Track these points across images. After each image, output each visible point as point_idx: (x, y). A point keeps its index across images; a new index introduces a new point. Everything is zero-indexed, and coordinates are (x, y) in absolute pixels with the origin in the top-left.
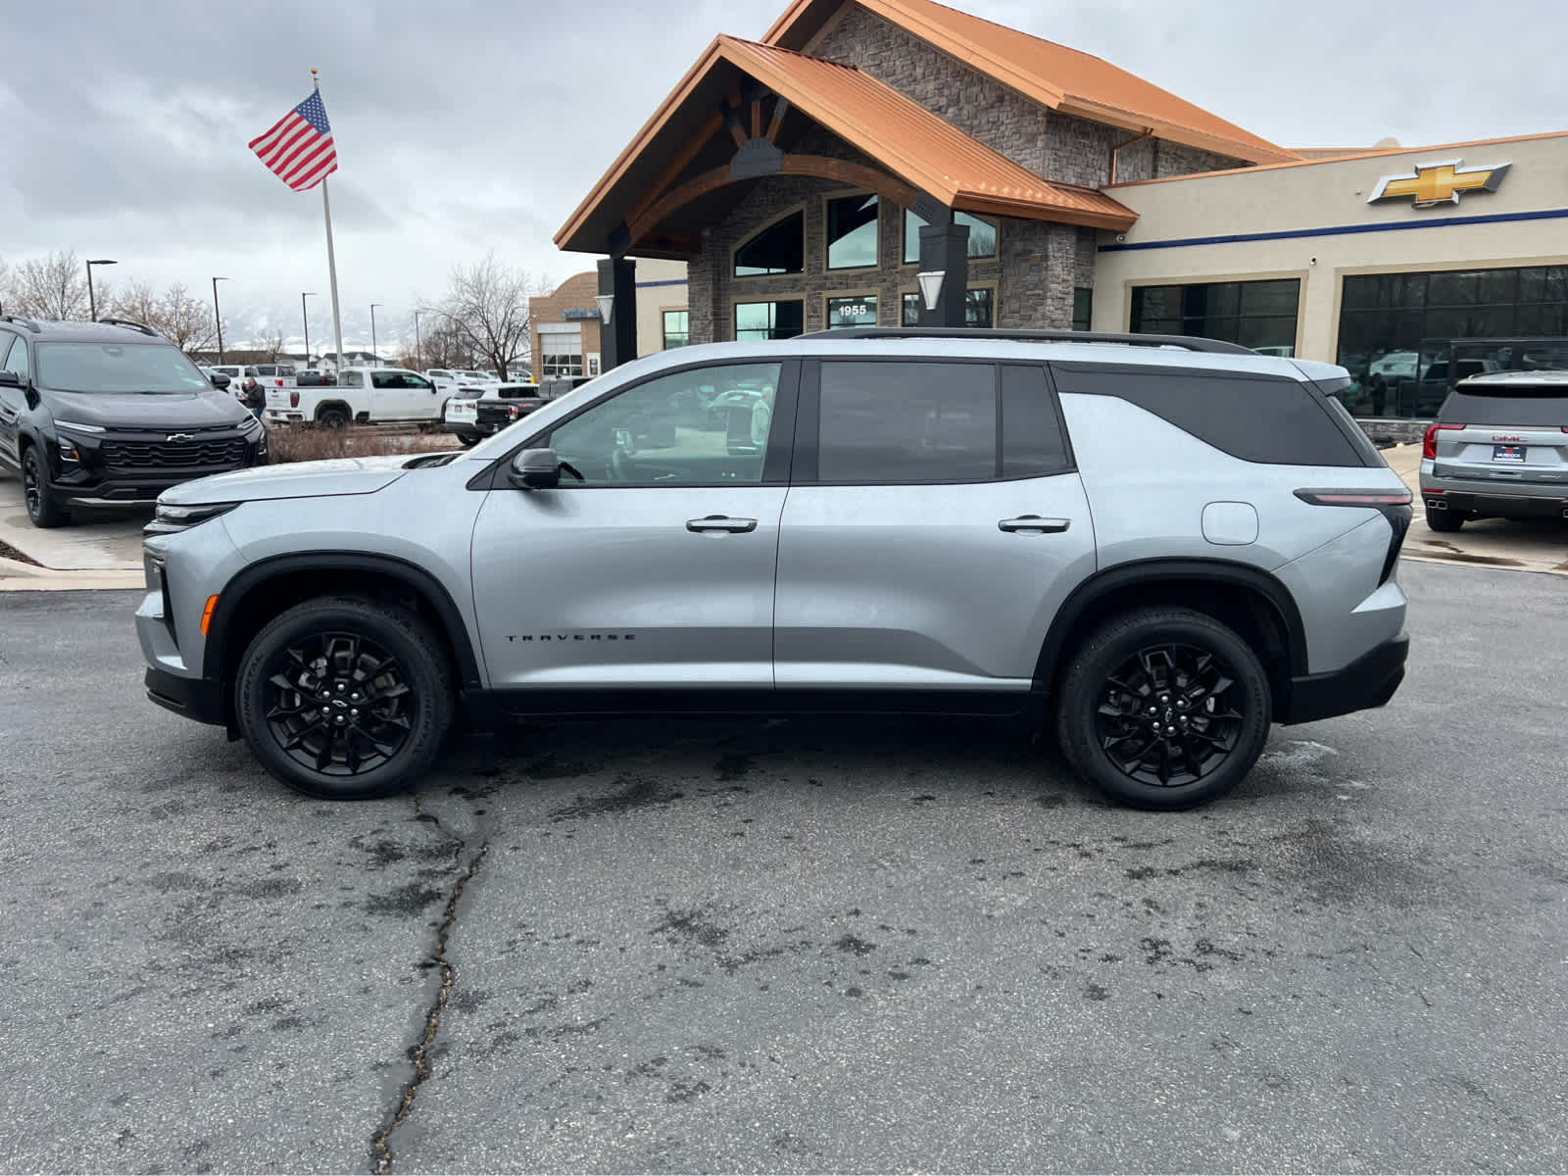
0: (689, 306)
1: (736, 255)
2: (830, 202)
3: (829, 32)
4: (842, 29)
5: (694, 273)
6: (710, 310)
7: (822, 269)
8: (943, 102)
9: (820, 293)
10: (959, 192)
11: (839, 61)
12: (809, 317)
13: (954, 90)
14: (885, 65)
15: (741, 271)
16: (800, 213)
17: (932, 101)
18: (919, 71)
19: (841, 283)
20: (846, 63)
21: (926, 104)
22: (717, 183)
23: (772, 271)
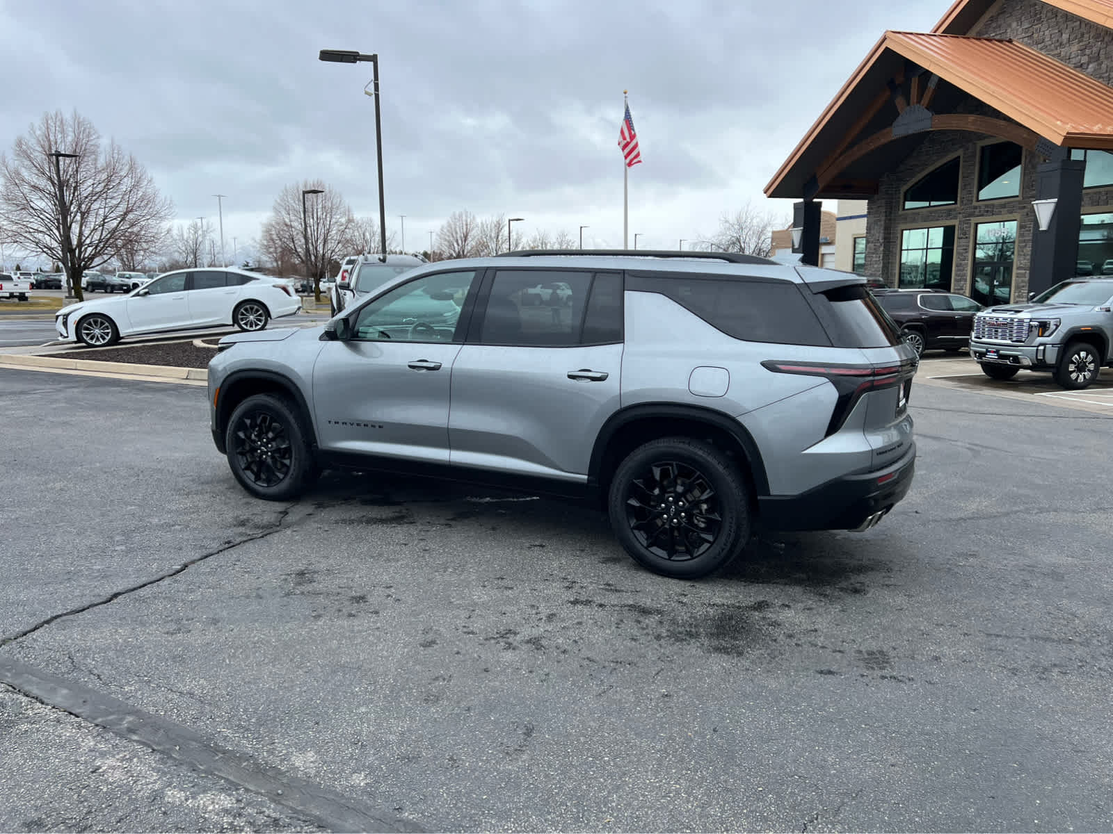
0: (867, 233)
1: (905, 194)
2: (983, 149)
3: (991, 14)
4: (1002, 12)
5: (872, 209)
6: (882, 235)
7: (972, 201)
8: (1084, 60)
9: (970, 220)
10: (1068, 133)
11: (998, 37)
12: (959, 238)
13: (1095, 49)
14: (1035, 35)
15: (909, 205)
16: (959, 157)
17: (1074, 61)
18: (1065, 36)
19: (987, 211)
20: (1003, 37)
21: (1069, 63)
22: (883, 141)
23: (933, 203)
